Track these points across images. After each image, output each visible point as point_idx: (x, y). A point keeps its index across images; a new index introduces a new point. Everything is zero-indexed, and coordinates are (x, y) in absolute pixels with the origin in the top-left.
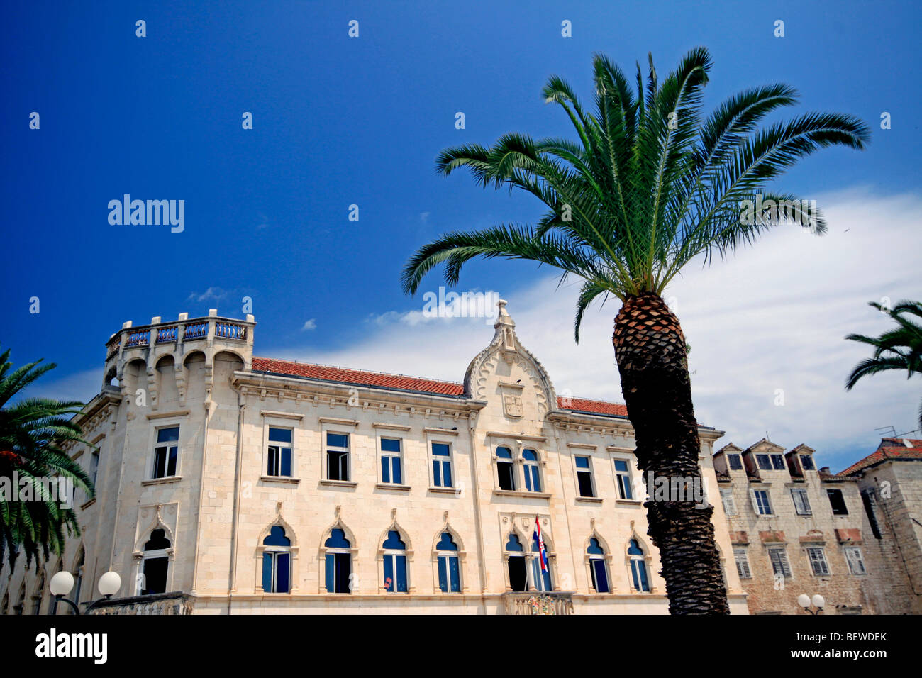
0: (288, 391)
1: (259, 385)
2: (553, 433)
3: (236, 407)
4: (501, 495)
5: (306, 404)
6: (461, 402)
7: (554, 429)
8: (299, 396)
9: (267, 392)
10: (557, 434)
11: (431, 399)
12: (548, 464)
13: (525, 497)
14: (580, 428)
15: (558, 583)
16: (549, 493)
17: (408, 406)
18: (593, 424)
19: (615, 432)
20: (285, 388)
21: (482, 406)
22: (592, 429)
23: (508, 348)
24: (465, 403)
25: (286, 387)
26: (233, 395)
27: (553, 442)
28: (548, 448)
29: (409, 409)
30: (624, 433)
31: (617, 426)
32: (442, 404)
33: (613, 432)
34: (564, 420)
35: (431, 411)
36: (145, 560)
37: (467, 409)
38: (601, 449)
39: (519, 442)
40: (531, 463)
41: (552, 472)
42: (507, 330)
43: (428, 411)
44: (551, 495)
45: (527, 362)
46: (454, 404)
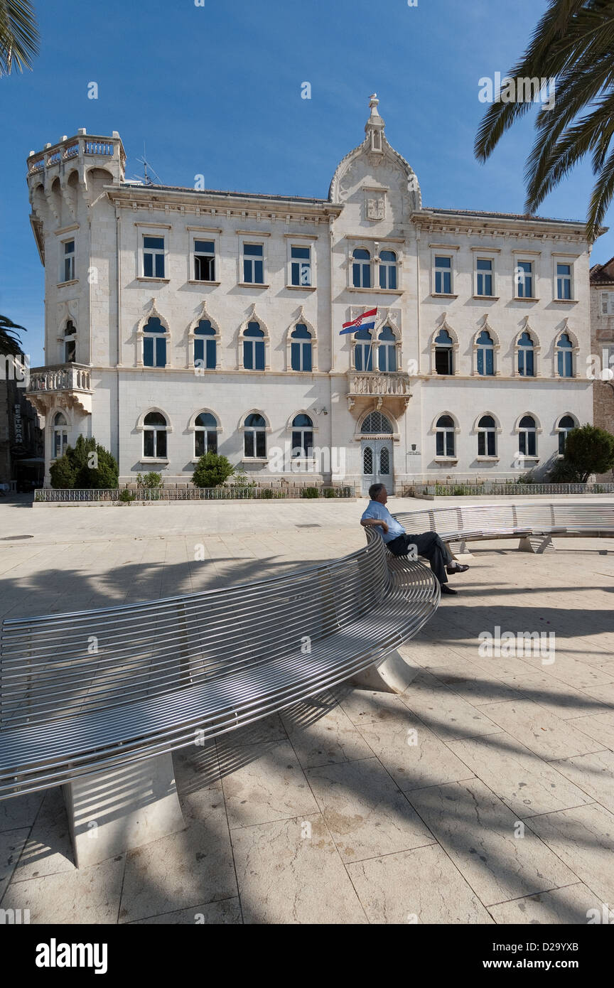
0: (156, 203)
1: (129, 198)
2: (414, 234)
3: (114, 220)
4: (354, 292)
5: (173, 214)
6: (318, 207)
7: (416, 231)
8: (167, 207)
9: (138, 205)
10: (419, 235)
11: (289, 205)
12: (405, 264)
13: (378, 293)
14: (444, 229)
15: (401, 366)
16: (403, 289)
17: (270, 212)
18: (458, 224)
19: (483, 232)
20: (152, 200)
21: (339, 209)
22: (457, 230)
23: (374, 149)
24: (323, 207)
25: (155, 199)
26: (110, 208)
27: (413, 243)
28: (407, 249)
29: (270, 216)
30: (492, 233)
31: (485, 226)
32: (301, 209)
33: (480, 232)
34: (428, 221)
35: (291, 217)
36: (66, 343)
37: (326, 213)
38: (465, 248)
39: (376, 243)
40: (388, 264)
41: (408, 271)
42: (376, 132)
43: (288, 217)
44: (404, 292)
45: (395, 165)
46: (313, 209)
